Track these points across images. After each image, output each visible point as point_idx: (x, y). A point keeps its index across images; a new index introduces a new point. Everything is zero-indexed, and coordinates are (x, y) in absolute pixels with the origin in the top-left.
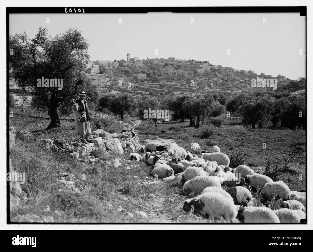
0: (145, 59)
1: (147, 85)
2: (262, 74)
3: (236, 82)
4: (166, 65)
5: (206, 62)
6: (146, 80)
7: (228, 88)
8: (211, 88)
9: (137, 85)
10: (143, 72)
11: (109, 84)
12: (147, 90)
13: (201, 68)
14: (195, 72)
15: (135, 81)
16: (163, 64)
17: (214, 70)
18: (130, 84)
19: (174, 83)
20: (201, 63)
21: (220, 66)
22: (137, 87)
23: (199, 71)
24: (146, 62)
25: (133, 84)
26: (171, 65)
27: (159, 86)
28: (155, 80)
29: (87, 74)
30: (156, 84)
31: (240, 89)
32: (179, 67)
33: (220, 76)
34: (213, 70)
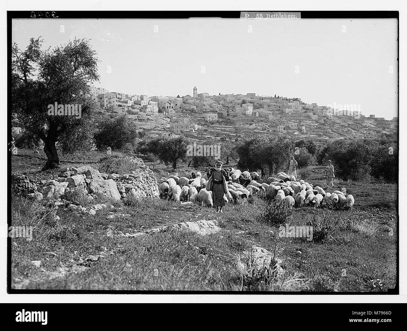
0: (217, 95)
1: (218, 128)
2: (371, 116)
3: (336, 126)
4: (244, 102)
5: (296, 100)
6: (218, 122)
7: (326, 134)
8: (303, 133)
9: (205, 128)
10: (214, 112)
11: (168, 126)
12: (218, 135)
13: (290, 107)
14: (282, 113)
15: (203, 123)
16: (240, 101)
17: (308, 109)
18: (197, 127)
19: (253, 126)
20: (289, 100)
21: (315, 105)
22: (206, 131)
23: (287, 110)
24: (217, 99)
25: (200, 127)
26: (251, 103)
27: (233, 130)
28: (228, 122)
29: (142, 113)
30: (229, 128)
31: (341, 135)
32: (261, 106)
33: (315, 117)
34: (306, 109)
